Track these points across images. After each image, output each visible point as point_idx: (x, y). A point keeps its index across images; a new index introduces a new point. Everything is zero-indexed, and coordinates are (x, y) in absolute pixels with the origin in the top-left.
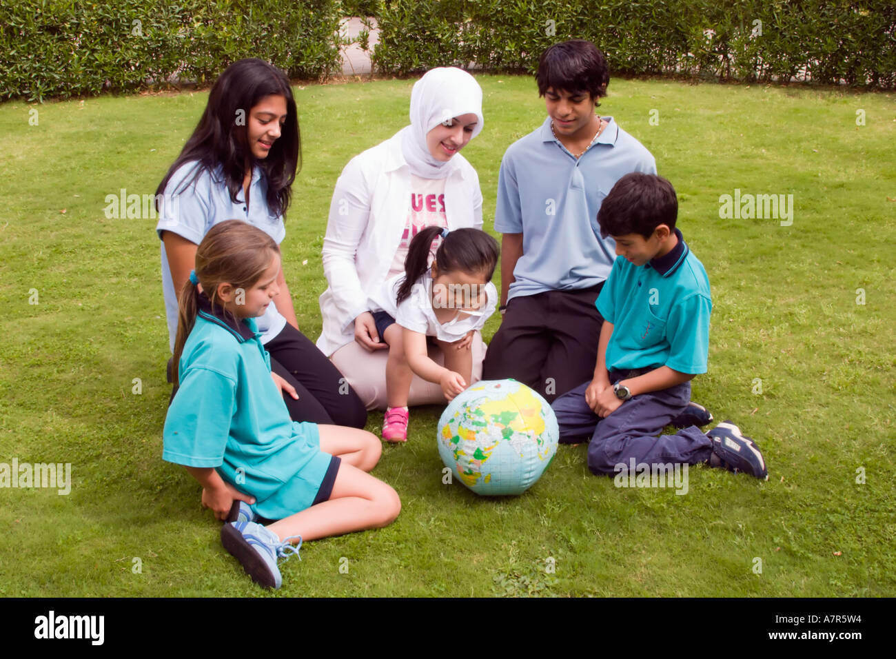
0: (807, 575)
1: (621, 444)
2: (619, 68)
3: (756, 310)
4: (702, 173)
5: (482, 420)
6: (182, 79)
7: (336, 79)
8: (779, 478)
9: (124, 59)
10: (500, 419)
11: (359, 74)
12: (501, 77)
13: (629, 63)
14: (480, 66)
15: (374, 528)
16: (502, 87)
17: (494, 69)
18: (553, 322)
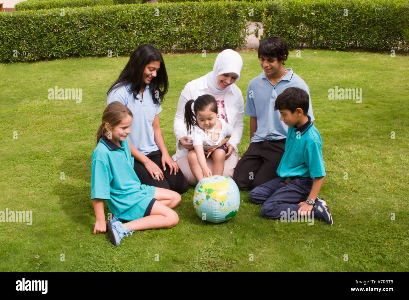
0: (327, 263)
1: (273, 207)
2: (371, 47)
3: (371, 156)
4: (383, 96)
5: (201, 190)
6: (177, 49)
7: (244, 50)
8: (339, 225)
9: (152, 40)
10: (207, 191)
11: (254, 48)
12: (316, 50)
13: (375, 45)
14: (308, 45)
15: (165, 228)
16: (315, 55)
17: (314, 47)
18: (264, 154)
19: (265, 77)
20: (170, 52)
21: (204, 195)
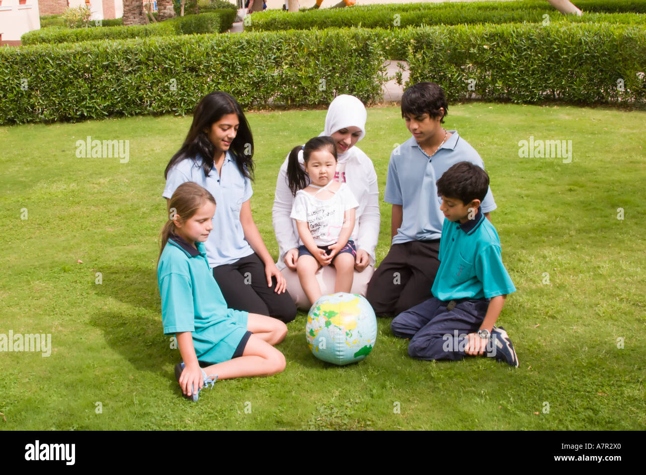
0: (509, 424)
2: (576, 99)
3: (576, 263)
4: (594, 173)
5: (318, 313)
6: (276, 103)
7: (379, 104)
8: (527, 366)
9: (237, 89)
10: (327, 315)
11: (395, 101)
12: (492, 104)
13: (583, 95)
14: (480, 96)
16: (490, 111)
17: (489, 99)
18: (412, 261)
19: (416, 145)
20: (264, 108)
21: (322, 320)
